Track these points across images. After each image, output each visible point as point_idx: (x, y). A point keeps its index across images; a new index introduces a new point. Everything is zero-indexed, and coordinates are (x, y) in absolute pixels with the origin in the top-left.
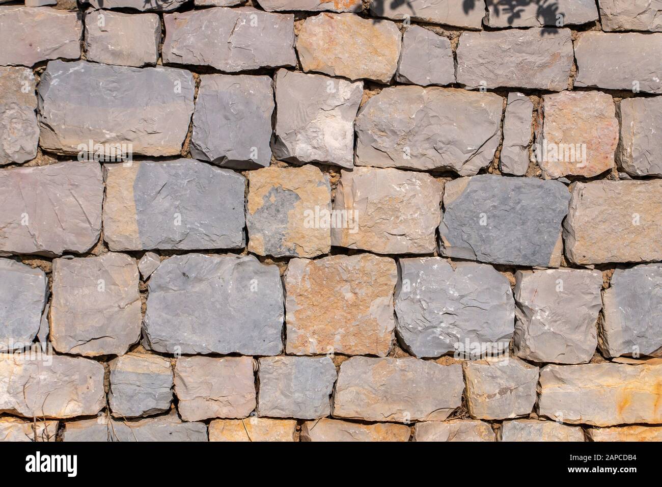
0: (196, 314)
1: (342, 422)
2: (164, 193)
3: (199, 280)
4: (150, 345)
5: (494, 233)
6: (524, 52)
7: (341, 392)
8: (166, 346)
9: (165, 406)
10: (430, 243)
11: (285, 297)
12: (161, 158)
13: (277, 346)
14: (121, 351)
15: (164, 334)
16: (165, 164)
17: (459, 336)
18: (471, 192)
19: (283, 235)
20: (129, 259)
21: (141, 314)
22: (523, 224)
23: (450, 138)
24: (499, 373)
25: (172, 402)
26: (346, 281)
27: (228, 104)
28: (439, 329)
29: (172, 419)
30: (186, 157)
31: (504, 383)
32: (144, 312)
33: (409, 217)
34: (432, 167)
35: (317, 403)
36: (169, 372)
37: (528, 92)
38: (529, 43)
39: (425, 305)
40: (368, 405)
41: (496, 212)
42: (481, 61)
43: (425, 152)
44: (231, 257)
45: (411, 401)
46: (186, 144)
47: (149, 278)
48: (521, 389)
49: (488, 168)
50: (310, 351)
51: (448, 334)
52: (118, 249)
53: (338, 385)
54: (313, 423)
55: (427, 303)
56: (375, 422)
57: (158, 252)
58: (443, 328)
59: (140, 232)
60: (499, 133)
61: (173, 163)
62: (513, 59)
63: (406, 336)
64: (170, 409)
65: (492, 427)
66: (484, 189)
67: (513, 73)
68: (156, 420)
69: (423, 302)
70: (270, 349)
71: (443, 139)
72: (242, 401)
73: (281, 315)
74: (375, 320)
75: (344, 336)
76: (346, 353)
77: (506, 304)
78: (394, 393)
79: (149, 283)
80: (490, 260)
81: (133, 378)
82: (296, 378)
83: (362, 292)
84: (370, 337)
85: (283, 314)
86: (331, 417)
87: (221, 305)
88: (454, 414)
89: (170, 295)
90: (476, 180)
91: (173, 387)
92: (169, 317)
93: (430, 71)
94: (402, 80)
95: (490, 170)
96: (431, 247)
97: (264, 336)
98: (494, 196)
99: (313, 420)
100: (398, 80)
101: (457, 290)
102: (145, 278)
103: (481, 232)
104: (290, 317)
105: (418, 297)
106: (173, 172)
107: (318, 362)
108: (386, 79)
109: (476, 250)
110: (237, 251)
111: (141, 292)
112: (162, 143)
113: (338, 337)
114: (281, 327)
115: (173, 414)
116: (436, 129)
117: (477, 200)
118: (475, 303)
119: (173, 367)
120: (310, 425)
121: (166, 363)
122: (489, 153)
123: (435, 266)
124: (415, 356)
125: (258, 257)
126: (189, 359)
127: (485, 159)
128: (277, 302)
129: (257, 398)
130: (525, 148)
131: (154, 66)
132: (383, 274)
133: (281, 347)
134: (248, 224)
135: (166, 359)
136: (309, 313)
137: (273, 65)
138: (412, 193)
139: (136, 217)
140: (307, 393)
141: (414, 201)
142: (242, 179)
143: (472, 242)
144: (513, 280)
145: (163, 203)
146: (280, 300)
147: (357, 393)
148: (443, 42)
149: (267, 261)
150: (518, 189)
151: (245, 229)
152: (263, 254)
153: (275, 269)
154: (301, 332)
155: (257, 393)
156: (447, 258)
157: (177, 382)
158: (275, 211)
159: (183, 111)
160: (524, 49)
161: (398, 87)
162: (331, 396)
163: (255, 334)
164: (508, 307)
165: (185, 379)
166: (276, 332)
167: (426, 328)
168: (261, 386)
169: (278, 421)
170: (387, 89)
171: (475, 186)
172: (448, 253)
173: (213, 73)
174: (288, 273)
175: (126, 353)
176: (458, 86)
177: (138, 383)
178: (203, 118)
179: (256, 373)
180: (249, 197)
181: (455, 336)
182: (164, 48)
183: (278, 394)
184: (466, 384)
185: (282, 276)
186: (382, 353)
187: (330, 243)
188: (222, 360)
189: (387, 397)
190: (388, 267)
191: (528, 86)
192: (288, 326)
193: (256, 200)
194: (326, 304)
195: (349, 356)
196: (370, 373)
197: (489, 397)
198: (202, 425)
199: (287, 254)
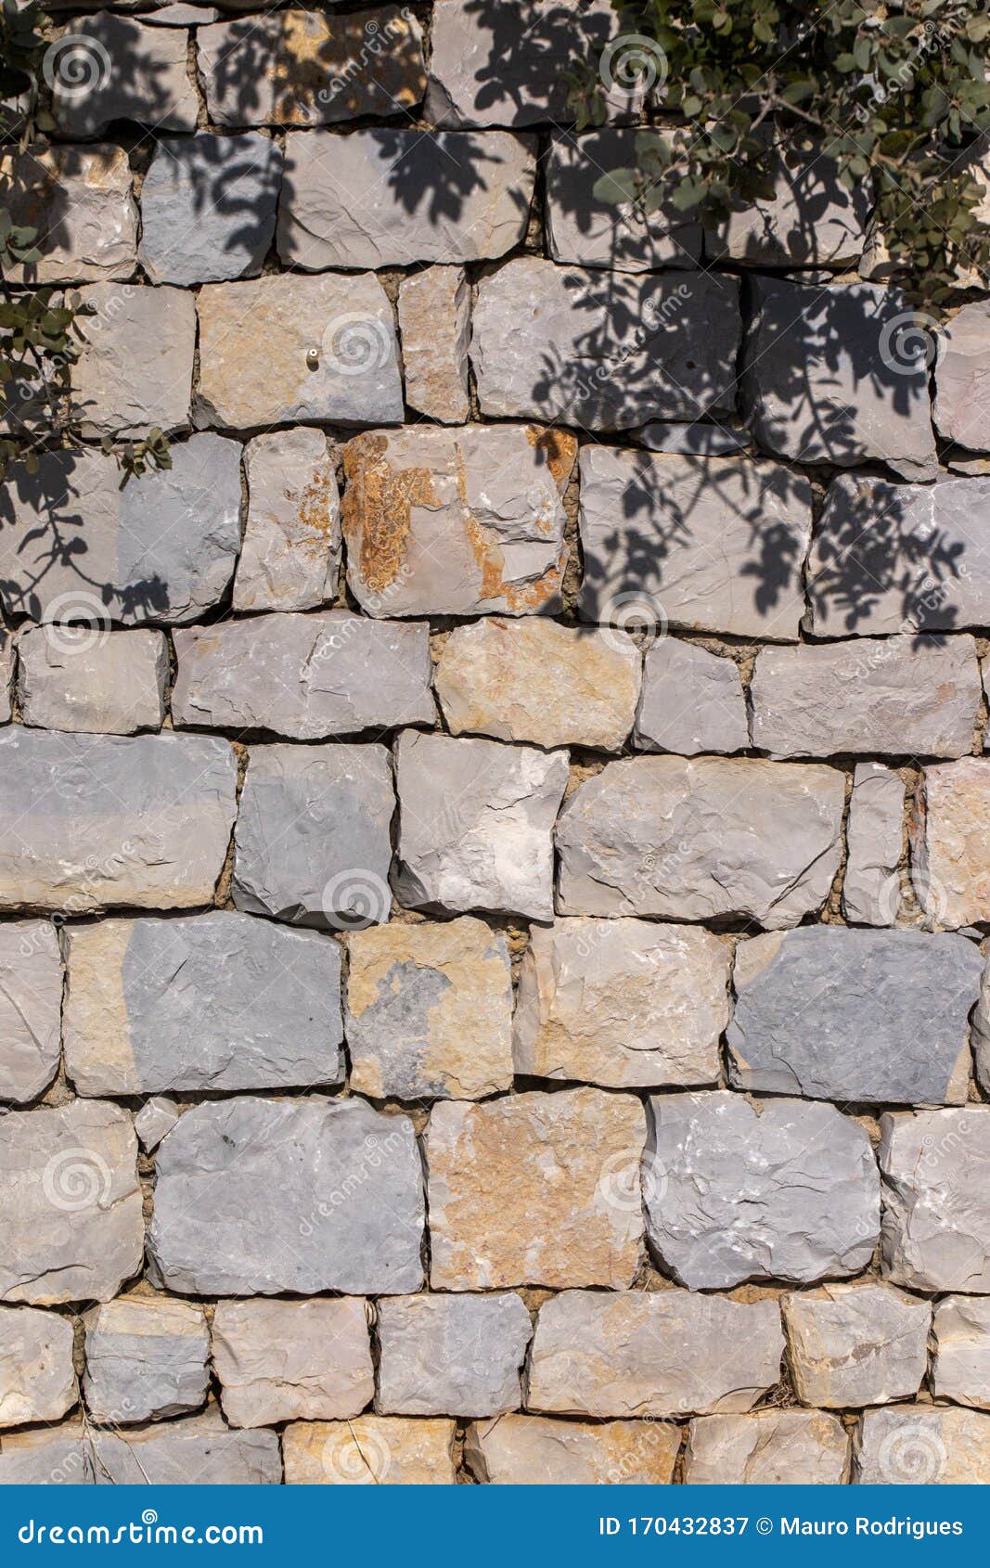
0: (252, 1216)
1: (546, 1420)
2: (182, 980)
3: (257, 1149)
4: (162, 1280)
5: (834, 1041)
6: (883, 683)
7: (542, 1363)
8: (193, 1280)
9: (195, 1399)
10: (710, 1064)
11: (426, 1176)
12: (176, 912)
13: (412, 1275)
14: (105, 1293)
15: (189, 1258)
16: (182, 923)
17: (772, 1245)
18: (787, 961)
19: (419, 1056)
20: (117, 1111)
21: (142, 1220)
22: (892, 1021)
23: (742, 856)
24: (852, 1316)
25: (208, 1390)
26: (546, 1143)
27: (303, 802)
28: (731, 1233)
29: (208, 1427)
30: (224, 907)
31: (862, 1334)
32: (148, 1214)
33: (667, 1014)
34: (708, 914)
35: (495, 1385)
36: (202, 1332)
37: (894, 761)
38: (893, 666)
39: (701, 1186)
40: (596, 1385)
41: (838, 1000)
42: (800, 703)
43: (694, 885)
44: (319, 1101)
45: (679, 1376)
46: (223, 883)
47: (157, 1147)
48: (896, 1346)
49: (819, 912)
50: (479, 1282)
51: (750, 1242)
52: (95, 1092)
53: (535, 1348)
54: (489, 1425)
55: (707, 1182)
56: (610, 1419)
57: (174, 1096)
58: (739, 1230)
59: (138, 1059)
60: (840, 843)
61: (196, 921)
62: (863, 697)
63: (666, 1248)
64: (206, 1404)
65: (843, 1422)
66: (813, 955)
67: (863, 725)
68: (178, 1426)
69: (698, 1181)
70: (400, 1281)
71: (729, 859)
72: (348, 1384)
73: (418, 1214)
74: (605, 1218)
75: (545, 1252)
76: (550, 1284)
77: (863, 1179)
78: (645, 1360)
79: (157, 1157)
80: (829, 1094)
81: (130, 1346)
82: (452, 1336)
83: (578, 1164)
84: (595, 1252)
85: (422, 1210)
86: (523, 1411)
87: (301, 1196)
88: (766, 1398)
89: (198, 1180)
90: (796, 937)
91: (210, 1361)
92: (197, 1223)
93: (699, 726)
94: (647, 746)
95: (825, 915)
96: (712, 1071)
97: (386, 1255)
98: (832, 968)
99: (487, 1418)
100: (637, 744)
101: (768, 1155)
102: (149, 1148)
103: (810, 1040)
104: (436, 1217)
105: (689, 1170)
106: (199, 938)
107: (495, 1303)
108: (615, 744)
109: (800, 1074)
110: (330, 1090)
111: (143, 1175)
112: (177, 882)
113: (532, 1254)
114: (419, 1238)
115: (210, 1415)
116: (714, 839)
117: (800, 977)
118: (803, 1180)
119: (209, 1320)
120: (482, 1428)
121: (195, 1313)
122: (821, 882)
123: (721, 1110)
124: (686, 1287)
125: (372, 1101)
126: (241, 1305)
127: (813, 895)
128: (410, 1188)
129: (376, 1378)
130: (892, 871)
131: (156, 731)
132: (619, 1127)
133: (420, 1276)
134: (350, 1037)
135: (195, 1305)
136: (475, 1208)
137: (390, 724)
138: (671, 967)
139: (129, 1029)
140: (474, 1365)
141: (674, 981)
142: (335, 948)
143: (792, 1059)
144: (876, 1131)
145: (181, 999)
146: (417, 1185)
147: (574, 1363)
148: (722, 668)
149: (389, 1107)
150: (880, 951)
151: (344, 1046)
152: (381, 1095)
153: (406, 1125)
154: (460, 1246)
155: (376, 1369)
156: (744, 1091)
157: (218, 1350)
158: (403, 1010)
159: (214, 817)
160: (884, 677)
161: (638, 759)
162: (523, 1370)
163: (369, 1252)
164: (866, 1185)
165: (234, 1346)
166: (408, 1249)
167: (706, 1232)
168: (384, 1353)
169: (419, 1423)
170: (616, 763)
171: (795, 949)
172: (746, 1082)
173: (272, 742)
174: (430, 1131)
175: (116, 1297)
176: (756, 753)
177: (141, 1356)
178: (255, 831)
179: (373, 1329)
180: (349, 984)
181: (762, 1245)
182: (175, 696)
183: (417, 1369)
184: (788, 1339)
185: (419, 1137)
186: (621, 1283)
187: (512, 1071)
188: (305, 1305)
189: (634, 1369)
190: (628, 1113)
191: (894, 751)
192: (433, 1234)
193: (364, 989)
194: (507, 1189)
195: (556, 1291)
196: (599, 1322)
197: (835, 1363)
198: (270, 1436)
199: (428, 1093)
